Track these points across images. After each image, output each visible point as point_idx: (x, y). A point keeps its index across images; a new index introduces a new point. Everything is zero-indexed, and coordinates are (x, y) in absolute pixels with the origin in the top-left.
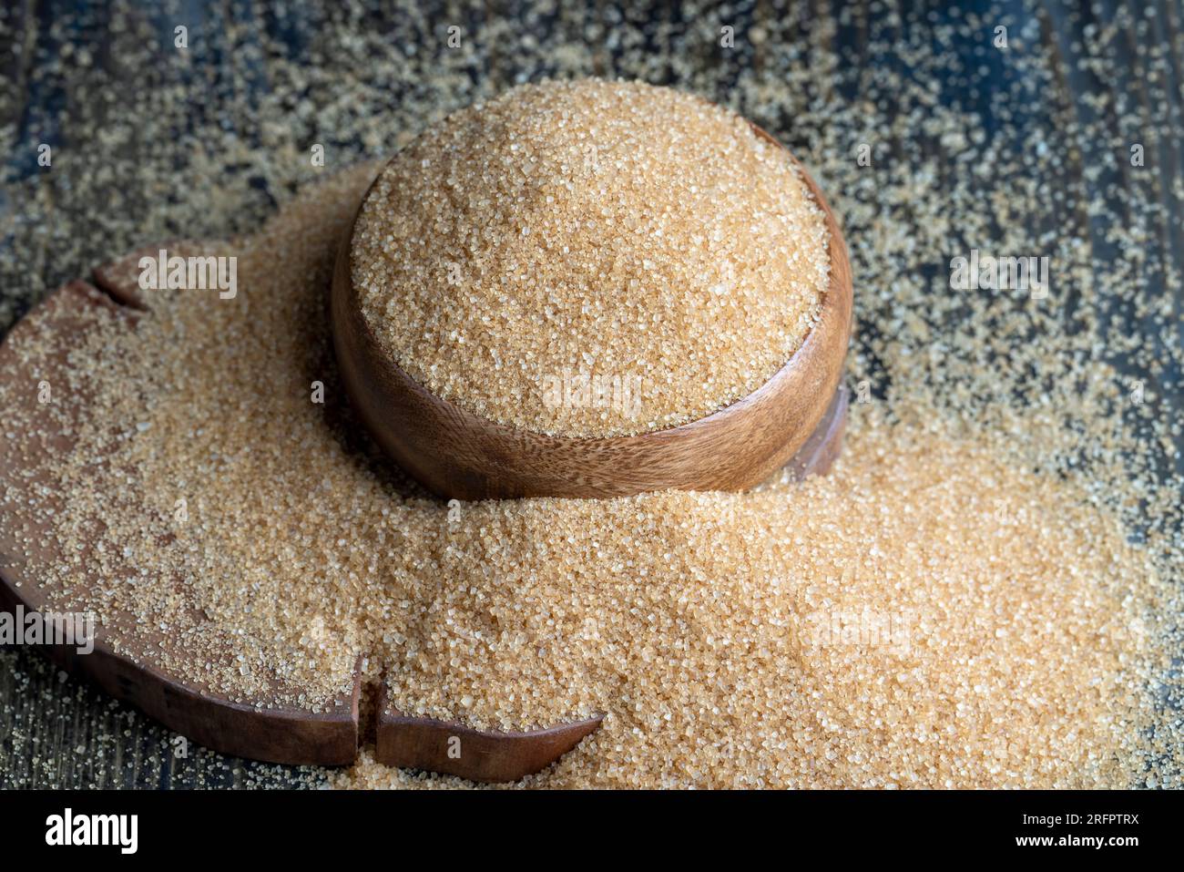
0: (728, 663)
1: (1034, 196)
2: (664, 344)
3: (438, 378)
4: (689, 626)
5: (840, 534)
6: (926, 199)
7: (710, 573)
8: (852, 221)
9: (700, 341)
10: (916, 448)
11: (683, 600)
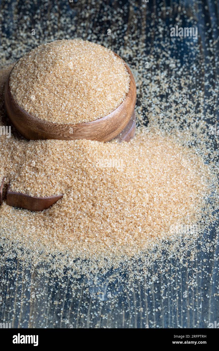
0: (96, 183)
1: (191, 80)
2: (84, 102)
3: (27, 108)
4: (86, 173)
5: (128, 155)
6: (164, 79)
7: (93, 161)
8: (144, 83)
9: (93, 102)
10: (153, 138)
11: (85, 166)
